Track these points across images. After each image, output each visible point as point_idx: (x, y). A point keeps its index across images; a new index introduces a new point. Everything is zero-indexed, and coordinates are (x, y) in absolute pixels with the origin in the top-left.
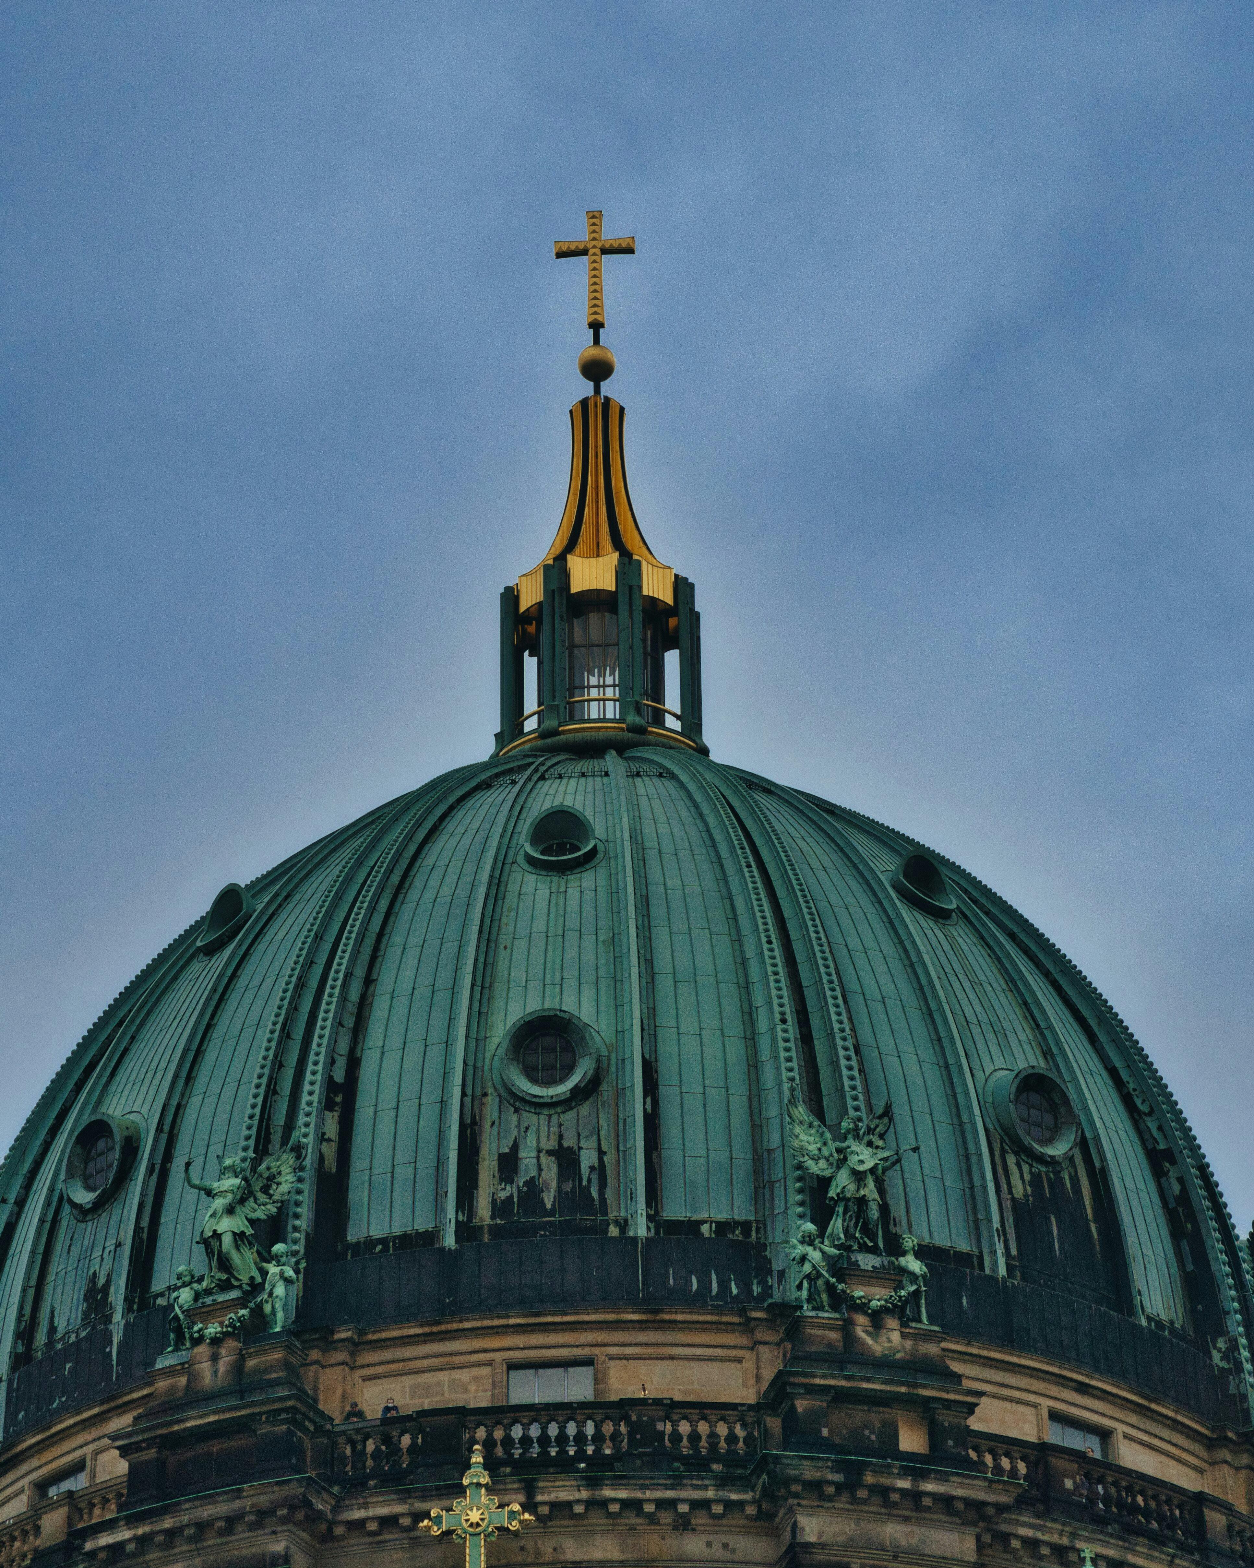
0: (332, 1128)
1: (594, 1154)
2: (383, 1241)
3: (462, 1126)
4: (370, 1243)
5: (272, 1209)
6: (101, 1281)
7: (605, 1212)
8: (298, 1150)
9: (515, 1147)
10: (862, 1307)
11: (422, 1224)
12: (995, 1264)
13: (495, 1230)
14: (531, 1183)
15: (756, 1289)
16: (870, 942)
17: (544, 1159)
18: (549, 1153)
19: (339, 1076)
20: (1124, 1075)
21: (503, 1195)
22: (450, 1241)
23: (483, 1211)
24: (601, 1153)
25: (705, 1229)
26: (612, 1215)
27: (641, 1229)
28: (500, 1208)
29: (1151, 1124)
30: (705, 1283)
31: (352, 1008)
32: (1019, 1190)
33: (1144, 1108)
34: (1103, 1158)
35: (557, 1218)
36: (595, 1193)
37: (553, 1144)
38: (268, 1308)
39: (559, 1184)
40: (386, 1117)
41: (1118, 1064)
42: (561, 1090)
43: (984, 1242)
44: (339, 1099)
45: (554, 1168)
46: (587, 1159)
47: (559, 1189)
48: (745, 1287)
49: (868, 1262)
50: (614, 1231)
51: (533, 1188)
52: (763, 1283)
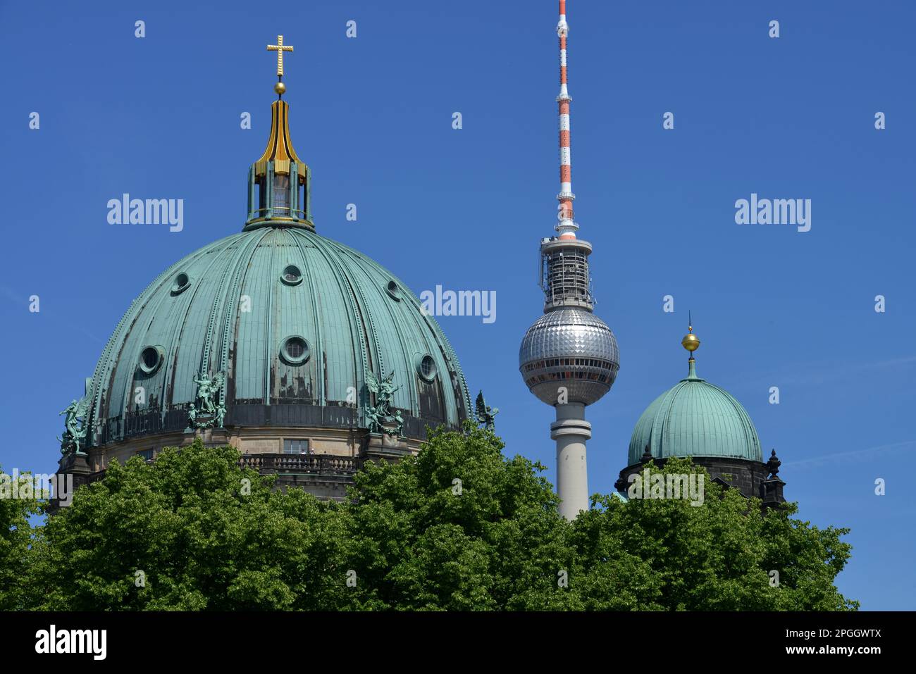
0: (231, 365)
1: (309, 380)
2: (246, 400)
3: (271, 368)
4: (243, 400)
5: (217, 390)
6: (154, 397)
7: (312, 398)
8: (223, 372)
9: (286, 376)
10: (386, 433)
11: (259, 396)
12: (416, 413)
13: (280, 400)
14: (290, 387)
15: (354, 422)
16: (382, 313)
17: (295, 380)
18: (296, 378)
19: (232, 349)
20: (444, 348)
21: (282, 390)
22: (268, 403)
23: (277, 395)
24: (311, 379)
25: (340, 403)
26: (314, 398)
27: (324, 404)
28: (282, 394)
29: (451, 364)
30: (340, 420)
31: (234, 326)
32: (421, 391)
33: (449, 359)
34: (441, 379)
35: (298, 398)
36: (309, 391)
37: (296, 376)
38: (219, 420)
39: (299, 387)
40: (246, 363)
41: (442, 345)
42: (299, 360)
43: (413, 407)
44: (232, 355)
45: (297, 383)
46: (307, 381)
47: (299, 390)
48: (351, 422)
49: (389, 419)
50: (314, 403)
51: (291, 390)
52: (356, 420)
